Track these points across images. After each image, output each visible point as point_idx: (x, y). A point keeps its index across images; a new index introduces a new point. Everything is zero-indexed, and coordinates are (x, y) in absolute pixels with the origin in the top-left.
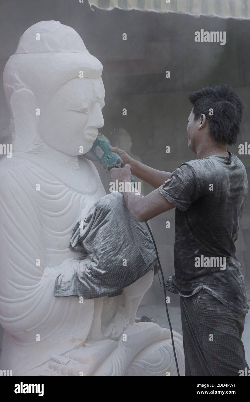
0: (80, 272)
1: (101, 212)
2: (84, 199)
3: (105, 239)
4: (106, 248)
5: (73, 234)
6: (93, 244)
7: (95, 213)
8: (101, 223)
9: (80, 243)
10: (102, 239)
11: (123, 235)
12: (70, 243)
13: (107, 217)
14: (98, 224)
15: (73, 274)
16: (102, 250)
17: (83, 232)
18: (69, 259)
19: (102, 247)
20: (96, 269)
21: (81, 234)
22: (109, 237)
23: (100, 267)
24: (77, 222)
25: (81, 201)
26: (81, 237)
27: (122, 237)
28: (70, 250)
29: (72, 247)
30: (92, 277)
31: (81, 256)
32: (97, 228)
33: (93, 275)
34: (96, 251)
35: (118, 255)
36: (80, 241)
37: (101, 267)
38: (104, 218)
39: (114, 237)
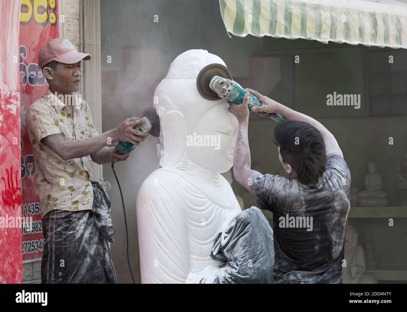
0: (221, 277)
1: (241, 224)
2: (224, 213)
3: (245, 248)
4: (245, 256)
5: (215, 243)
6: (234, 252)
7: (236, 225)
8: (241, 234)
9: (220, 252)
10: (242, 248)
11: (260, 245)
12: (212, 251)
13: (246, 228)
14: (239, 235)
15: (215, 279)
16: (242, 258)
17: (224, 242)
18: (210, 266)
19: (241, 255)
20: (236, 274)
21: (222, 244)
22: (249, 246)
23: (239, 273)
24: (218, 233)
25: (222, 215)
26: (222, 246)
27: (259, 247)
28: (211, 258)
29: (213, 255)
30: (232, 282)
31: (221, 264)
32: (237, 238)
33: (232, 280)
34: (236, 259)
35: (256, 263)
36: (221, 250)
37: (241, 273)
38: (244, 230)
39: (253, 247)
